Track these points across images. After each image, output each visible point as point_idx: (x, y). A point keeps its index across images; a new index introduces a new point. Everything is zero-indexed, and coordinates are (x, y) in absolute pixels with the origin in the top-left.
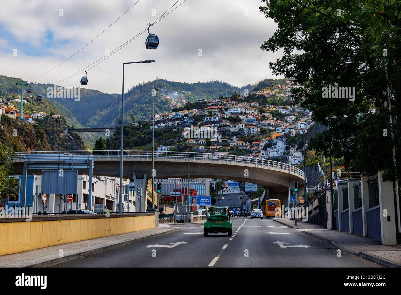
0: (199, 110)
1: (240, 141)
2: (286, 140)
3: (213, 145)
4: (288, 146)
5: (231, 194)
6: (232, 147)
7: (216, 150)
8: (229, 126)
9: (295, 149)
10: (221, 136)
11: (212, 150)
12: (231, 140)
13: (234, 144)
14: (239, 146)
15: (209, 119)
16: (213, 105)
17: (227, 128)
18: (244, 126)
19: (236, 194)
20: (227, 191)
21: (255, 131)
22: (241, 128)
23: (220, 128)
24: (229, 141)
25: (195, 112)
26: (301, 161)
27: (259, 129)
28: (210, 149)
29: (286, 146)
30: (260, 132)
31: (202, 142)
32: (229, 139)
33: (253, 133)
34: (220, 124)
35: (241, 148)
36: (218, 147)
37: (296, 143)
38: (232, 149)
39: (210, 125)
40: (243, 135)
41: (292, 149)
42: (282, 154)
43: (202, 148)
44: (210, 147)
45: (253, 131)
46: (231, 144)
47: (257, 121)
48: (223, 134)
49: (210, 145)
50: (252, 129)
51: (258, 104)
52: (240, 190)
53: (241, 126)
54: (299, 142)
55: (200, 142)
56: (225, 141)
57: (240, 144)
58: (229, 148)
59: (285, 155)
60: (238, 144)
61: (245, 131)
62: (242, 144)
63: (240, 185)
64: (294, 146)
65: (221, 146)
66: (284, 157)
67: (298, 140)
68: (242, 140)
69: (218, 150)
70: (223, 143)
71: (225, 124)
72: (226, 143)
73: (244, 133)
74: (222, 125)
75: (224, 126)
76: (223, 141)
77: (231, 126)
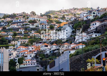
0: (11, 19)
1: (36, 33)
2: (73, 26)
3: (18, 35)
4: (74, 30)
5: (30, 67)
6: (31, 37)
7: (20, 38)
8: (29, 24)
9: (80, 32)
10: (24, 30)
11: (17, 38)
12: (30, 32)
13: (33, 35)
14: (36, 36)
15: (16, 21)
16: (19, 16)
17: (27, 26)
18: (39, 24)
19: (34, 66)
20: (27, 65)
21: (46, 27)
22: (37, 25)
23: (23, 26)
24: (29, 33)
25: (9, 19)
26: (88, 39)
27: (49, 26)
28: (16, 38)
29: (72, 30)
30: (50, 28)
31: (11, 34)
32: (29, 32)
33: (45, 29)
34: (23, 24)
35: (37, 37)
36: (21, 37)
37: (81, 27)
38: (31, 38)
39: (16, 24)
40: (39, 30)
41: (77, 32)
42: (70, 36)
43: (10, 37)
44: (16, 37)
45: (45, 27)
46: (30, 35)
47: (47, 23)
48: (25, 29)
49: (16, 36)
50: (44, 25)
51: (47, 17)
52: (37, 64)
53: (37, 24)
54: (84, 26)
55: (10, 34)
56: (26, 33)
57: (36, 35)
58: (29, 37)
59: (72, 37)
60: (35, 35)
61: (40, 27)
62: (38, 35)
63: (37, 60)
64: (79, 30)
65: (23, 36)
66: (71, 39)
67: (83, 24)
68: (38, 33)
69: (21, 38)
70: (25, 34)
71: (26, 23)
72: (27, 34)
73: (39, 28)
74: (25, 24)
75: (26, 25)
76: (25, 33)
77: (31, 25)
